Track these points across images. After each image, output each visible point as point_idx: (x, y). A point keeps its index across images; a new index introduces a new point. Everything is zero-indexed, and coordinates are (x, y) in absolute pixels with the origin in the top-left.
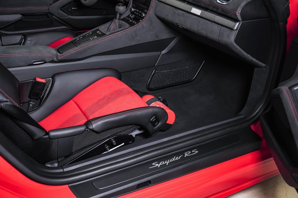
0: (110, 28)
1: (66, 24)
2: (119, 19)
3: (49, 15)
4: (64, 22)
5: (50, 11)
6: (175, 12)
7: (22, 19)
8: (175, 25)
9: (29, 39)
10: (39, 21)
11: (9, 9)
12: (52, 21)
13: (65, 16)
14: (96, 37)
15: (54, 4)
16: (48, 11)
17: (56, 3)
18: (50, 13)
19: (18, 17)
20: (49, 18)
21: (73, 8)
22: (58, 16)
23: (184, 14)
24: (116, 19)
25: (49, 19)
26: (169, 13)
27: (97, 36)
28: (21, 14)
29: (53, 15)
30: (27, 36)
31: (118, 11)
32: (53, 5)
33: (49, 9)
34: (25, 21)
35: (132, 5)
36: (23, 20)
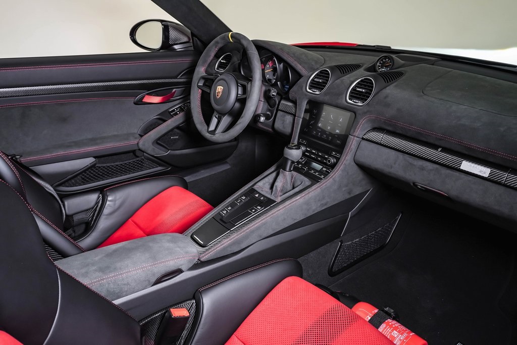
0: (276, 186)
1: (164, 164)
2: (290, 170)
3: (138, 153)
4: (159, 161)
5: (141, 146)
6: (411, 163)
7: (95, 164)
8: (410, 185)
9: (109, 198)
10: (121, 165)
12: (142, 162)
13: (161, 153)
14: (259, 207)
16: (136, 148)
17: (149, 134)
18: (139, 150)
19: (89, 161)
20: (138, 157)
21: (172, 138)
22: (152, 154)
23: (437, 169)
24: (285, 169)
25: (137, 159)
26: (395, 164)
27: (262, 206)
28: (95, 157)
29: (144, 152)
30: (108, 194)
31: (288, 157)
32: (144, 137)
33: (138, 144)
34: (100, 167)
35: (299, 140)
36: (97, 165)
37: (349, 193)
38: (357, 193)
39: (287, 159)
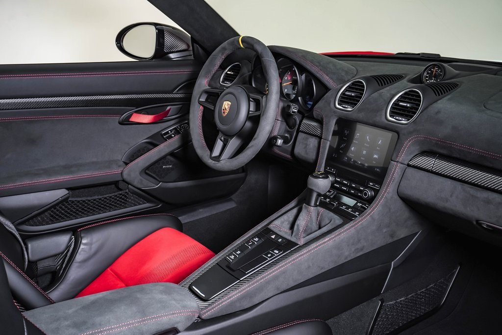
0: (298, 225)
2: (316, 206)
3: (121, 185)
4: (148, 196)
5: (125, 176)
6: (472, 196)
7: (68, 198)
9: (84, 241)
10: (100, 199)
11: (43, 180)
12: (125, 196)
13: (150, 185)
14: (276, 252)
15: (134, 162)
16: (119, 179)
17: (137, 161)
18: (124, 181)
19: (61, 193)
20: (121, 190)
21: (164, 167)
22: (139, 186)
24: (309, 204)
25: (120, 192)
27: (280, 250)
28: (68, 189)
29: (128, 184)
30: (82, 235)
31: (314, 188)
32: (130, 165)
33: (122, 173)
34: (73, 202)
35: (326, 167)
36: (70, 199)
37: (392, 236)
38: (402, 237)
39: (311, 191)
